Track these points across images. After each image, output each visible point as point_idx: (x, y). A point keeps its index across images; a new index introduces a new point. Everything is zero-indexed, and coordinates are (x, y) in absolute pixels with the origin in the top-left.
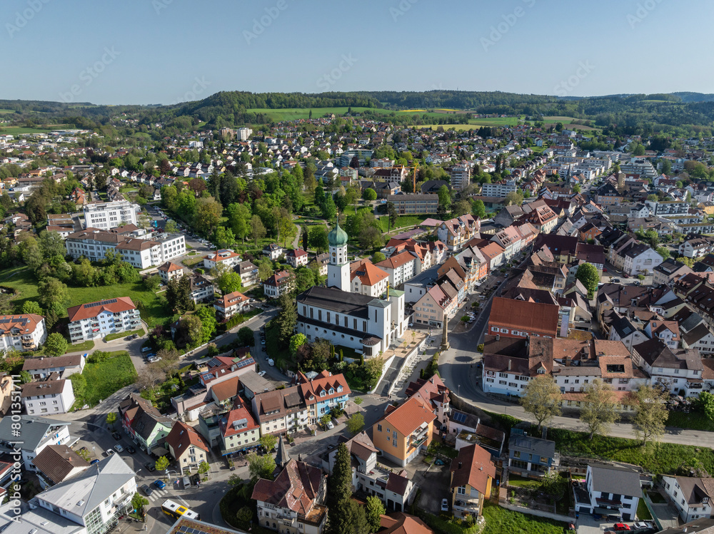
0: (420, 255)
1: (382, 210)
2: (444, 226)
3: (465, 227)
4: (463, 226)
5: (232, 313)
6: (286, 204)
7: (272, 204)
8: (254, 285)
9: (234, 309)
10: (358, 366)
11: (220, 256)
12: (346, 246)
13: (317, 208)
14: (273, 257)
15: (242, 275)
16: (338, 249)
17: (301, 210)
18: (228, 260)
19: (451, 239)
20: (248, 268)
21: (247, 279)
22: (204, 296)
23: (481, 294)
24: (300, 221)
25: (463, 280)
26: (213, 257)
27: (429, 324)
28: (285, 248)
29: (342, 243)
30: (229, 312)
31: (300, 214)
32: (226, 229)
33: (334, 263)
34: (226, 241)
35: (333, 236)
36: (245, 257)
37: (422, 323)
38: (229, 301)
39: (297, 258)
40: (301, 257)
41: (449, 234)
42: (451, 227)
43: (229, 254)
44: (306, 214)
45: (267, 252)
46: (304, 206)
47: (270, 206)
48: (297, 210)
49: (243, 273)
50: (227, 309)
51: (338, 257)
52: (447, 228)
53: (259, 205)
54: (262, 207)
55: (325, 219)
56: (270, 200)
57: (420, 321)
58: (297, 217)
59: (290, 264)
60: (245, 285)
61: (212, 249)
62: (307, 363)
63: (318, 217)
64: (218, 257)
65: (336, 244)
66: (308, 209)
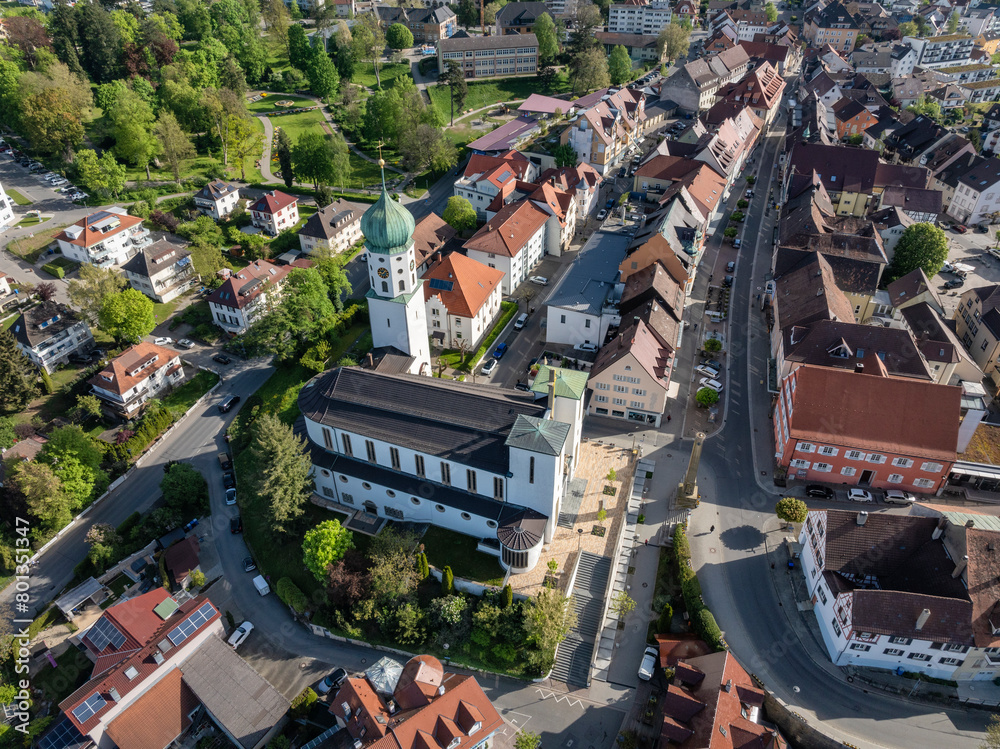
0: (557, 210)
1: (427, 69)
2: (584, 123)
3: (622, 119)
4: (618, 118)
5: (143, 398)
6: (232, 76)
7: (200, 77)
8: (185, 294)
9: (145, 391)
10: (498, 611)
11: (95, 230)
12: (412, 248)
13: (298, 74)
14: (221, 213)
15: (154, 279)
16: (393, 260)
17: (265, 78)
18: (116, 237)
19: (600, 150)
20: (166, 257)
21: (169, 283)
22: (65, 352)
23: (707, 307)
24: (266, 106)
25: (682, 287)
26: (77, 235)
27: (626, 417)
28: (243, 181)
29: (403, 243)
30: (132, 400)
31: (264, 89)
32: (100, 156)
33: (385, 294)
34: (106, 185)
35: (376, 226)
36: (156, 224)
37: (610, 414)
38: (127, 374)
39: (275, 216)
40: (284, 210)
41: (596, 138)
42: (598, 125)
43: (114, 223)
44: (276, 87)
45: (207, 203)
46: (268, 71)
47: (194, 82)
48: (257, 79)
49: (155, 271)
50: (125, 396)
51: (395, 278)
52: (591, 126)
53: (170, 83)
54: (180, 88)
55: (317, 96)
56: (193, 68)
57: (606, 411)
58: (258, 95)
59: (262, 227)
60: (166, 299)
61: (76, 202)
62: (361, 609)
63: (302, 93)
64: (88, 232)
65: (387, 248)
66: (277, 73)
